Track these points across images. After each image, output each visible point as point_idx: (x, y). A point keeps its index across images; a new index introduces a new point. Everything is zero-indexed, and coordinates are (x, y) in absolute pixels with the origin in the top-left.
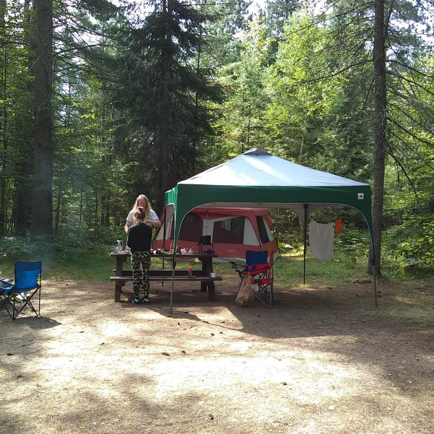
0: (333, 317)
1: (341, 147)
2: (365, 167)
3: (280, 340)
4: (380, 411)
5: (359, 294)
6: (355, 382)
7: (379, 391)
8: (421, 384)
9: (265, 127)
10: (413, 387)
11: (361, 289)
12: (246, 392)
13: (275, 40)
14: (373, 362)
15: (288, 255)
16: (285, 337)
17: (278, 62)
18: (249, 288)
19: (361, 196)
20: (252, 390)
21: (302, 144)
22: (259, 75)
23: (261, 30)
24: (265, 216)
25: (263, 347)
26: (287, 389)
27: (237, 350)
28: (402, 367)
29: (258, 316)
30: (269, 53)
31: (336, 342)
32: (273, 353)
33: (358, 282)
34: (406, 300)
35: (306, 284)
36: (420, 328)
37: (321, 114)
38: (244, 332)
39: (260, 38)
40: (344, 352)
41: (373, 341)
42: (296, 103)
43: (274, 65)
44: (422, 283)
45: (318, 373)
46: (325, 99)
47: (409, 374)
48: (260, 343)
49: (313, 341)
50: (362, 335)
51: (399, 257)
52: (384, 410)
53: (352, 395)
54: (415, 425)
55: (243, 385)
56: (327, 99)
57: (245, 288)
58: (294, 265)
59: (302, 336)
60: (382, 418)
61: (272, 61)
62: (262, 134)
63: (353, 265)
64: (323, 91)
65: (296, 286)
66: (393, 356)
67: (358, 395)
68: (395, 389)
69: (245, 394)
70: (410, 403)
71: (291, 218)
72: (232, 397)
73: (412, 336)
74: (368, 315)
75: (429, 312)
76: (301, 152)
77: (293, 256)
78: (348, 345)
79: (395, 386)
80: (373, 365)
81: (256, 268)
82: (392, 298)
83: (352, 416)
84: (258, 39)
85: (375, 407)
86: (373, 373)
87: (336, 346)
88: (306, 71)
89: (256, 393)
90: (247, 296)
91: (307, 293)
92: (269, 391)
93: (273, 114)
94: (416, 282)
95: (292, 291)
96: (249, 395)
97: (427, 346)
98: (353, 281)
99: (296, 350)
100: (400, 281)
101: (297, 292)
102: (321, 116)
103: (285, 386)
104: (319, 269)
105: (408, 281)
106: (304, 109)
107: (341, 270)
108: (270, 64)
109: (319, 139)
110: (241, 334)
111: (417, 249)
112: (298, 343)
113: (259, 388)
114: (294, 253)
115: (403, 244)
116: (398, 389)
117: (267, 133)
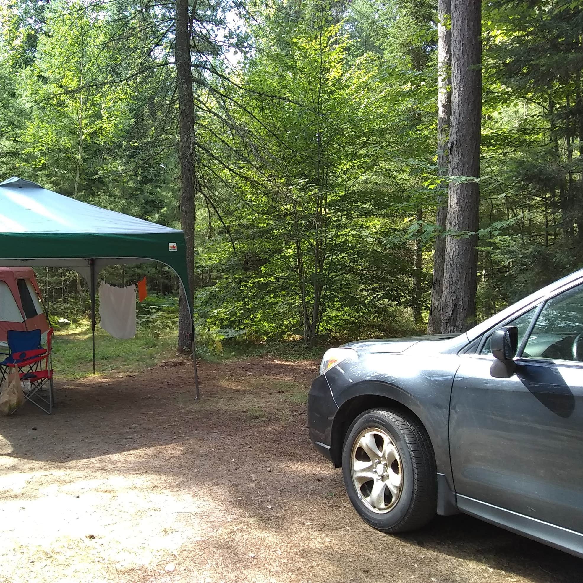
0: (143, 420)
1: (131, 184)
2: (162, 211)
3: (73, 463)
4: (239, 561)
5: (171, 382)
6: (195, 517)
7: (230, 527)
8: (284, 508)
9: (23, 152)
10: (274, 514)
11: (172, 374)
12: (33, 562)
13: (33, 33)
14: (213, 482)
15: (64, 333)
16: (80, 458)
17: (38, 63)
18: (18, 387)
19: (173, 246)
20: (42, 556)
21: (77, 179)
22: (10, 79)
23: (12, 16)
24: (29, 279)
25: (49, 479)
26: (97, 546)
27: (7, 489)
28: (253, 485)
29: (33, 429)
30: (24, 49)
31: (154, 456)
32: (65, 487)
33: (166, 364)
34: (233, 386)
35: (96, 373)
36: (262, 424)
37: (101, 137)
38: (15, 457)
39: (11, 28)
40: (169, 472)
41: (204, 449)
42: (66, 120)
43: (31, 66)
44: (245, 361)
45: (139, 511)
46: (105, 118)
47: (264, 494)
48: (42, 472)
49: (122, 459)
50: (188, 442)
51: (212, 328)
52: (245, 558)
53: (195, 540)
54: (293, 576)
55: (25, 550)
56: (108, 118)
57: (10, 387)
58: (74, 346)
59: (105, 453)
60: (245, 572)
61: (29, 62)
62: (18, 163)
63: (156, 342)
64: (103, 107)
65: (82, 377)
66: (237, 469)
67: (203, 539)
68: (251, 521)
69: (30, 565)
70: (277, 541)
71: (65, 281)
72: (10, 576)
73: (253, 436)
74: (191, 412)
75: (266, 400)
76: (76, 189)
77: (72, 335)
78: (172, 460)
79: (250, 517)
80: (214, 487)
81: (25, 356)
82: (213, 383)
83: (202, 576)
84: (7, 28)
85: (232, 555)
86: (216, 499)
87: (156, 463)
88: (79, 77)
89: (49, 560)
90: (14, 400)
91: (101, 386)
92: (69, 553)
93: (34, 135)
94: (238, 359)
95: (79, 385)
96: (38, 566)
97: (276, 448)
98: (160, 364)
99: (99, 477)
100: (218, 359)
101: (85, 386)
102: (102, 140)
103: (93, 541)
104: (111, 350)
105: (227, 358)
106: (78, 130)
107: (140, 349)
108: (27, 65)
109: (100, 172)
110: (11, 461)
111: (235, 317)
112: (101, 465)
113: (53, 551)
114: (73, 330)
115: (216, 311)
116: (256, 521)
117: (27, 161)
